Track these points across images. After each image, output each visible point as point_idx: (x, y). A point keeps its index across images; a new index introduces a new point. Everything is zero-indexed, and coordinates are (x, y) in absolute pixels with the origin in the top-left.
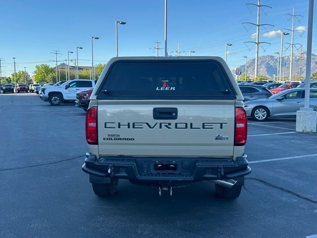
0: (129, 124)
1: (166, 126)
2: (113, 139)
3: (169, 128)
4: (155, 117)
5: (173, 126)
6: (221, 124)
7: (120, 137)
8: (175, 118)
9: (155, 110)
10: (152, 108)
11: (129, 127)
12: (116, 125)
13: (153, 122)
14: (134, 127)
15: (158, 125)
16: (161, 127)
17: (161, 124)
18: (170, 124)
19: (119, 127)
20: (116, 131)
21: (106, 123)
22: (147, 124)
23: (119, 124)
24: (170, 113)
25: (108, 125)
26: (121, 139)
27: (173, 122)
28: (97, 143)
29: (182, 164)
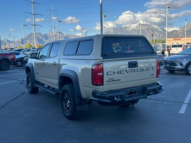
0: (118, 71)
1: (133, 71)
2: (111, 81)
3: (135, 72)
4: (129, 67)
5: (136, 71)
6: (153, 68)
7: (114, 80)
8: (137, 67)
10: (128, 62)
11: (118, 74)
12: (112, 73)
13: (128, 69)
14: (120, 73)
15: (130, 71)
16: (131, 72)
17: (131, 70)
18: (135, 70)
19: (114, 74)
20: (112, 76)
21: (107, 73)
22: (126, 71)
23: (114, 72)
24: (135, 64)
25: (109, 73)
26: (114, 81)
28: (102, 85)
29: (138, 90)
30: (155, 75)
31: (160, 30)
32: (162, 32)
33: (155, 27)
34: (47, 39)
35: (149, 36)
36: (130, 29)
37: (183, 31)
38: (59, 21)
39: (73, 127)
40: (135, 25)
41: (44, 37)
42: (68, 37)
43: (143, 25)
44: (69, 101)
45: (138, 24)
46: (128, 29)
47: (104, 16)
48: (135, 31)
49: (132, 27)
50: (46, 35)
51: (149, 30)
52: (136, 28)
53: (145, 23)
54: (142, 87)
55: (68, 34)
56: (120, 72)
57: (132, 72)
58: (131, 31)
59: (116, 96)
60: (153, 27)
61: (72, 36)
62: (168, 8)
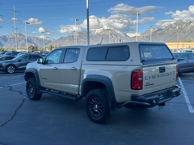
2: (148, 85)
4: (160, 72)
5: (164, 75)
6: (174, 72)
9: (160, 68)
13: (159, 74)
19: (150, 79)
20: (149, 81)
21: (145, 77)
22: (158, 75)
23: (150, 77)
24: (164, 69)
26: (150, 85)
27: (164, 73)
28: (141, 89)
29: (165, 93)
30: (175, 79)
31: (123, 35)
32: (125, 37)
33: (118, 32)
34: (5, 41)
35: (113, 41)
36: (95, 34)
37: (143, 36)
38: (27, 23)
39: (106, 130)
40: (100, 29)
41: (3, 39)
42: (30, 39)
43: (107, 30)
44: (96, 106)
45: (102, 28)
46: (93, 34)
47: (77, 20)
48: (100, 35)
49: (96, 31)
50: (5, 36)
51: (113, 35)
52: (101, 33)
53: (109, 28)
54: (167, 90)
55: (30, 36)
56: (154, 77)
57: (162, 76)
58: (95, 35)
59: (154, 99)
60: (116, 32)
61: (34, 38)
62: (138, 15)
